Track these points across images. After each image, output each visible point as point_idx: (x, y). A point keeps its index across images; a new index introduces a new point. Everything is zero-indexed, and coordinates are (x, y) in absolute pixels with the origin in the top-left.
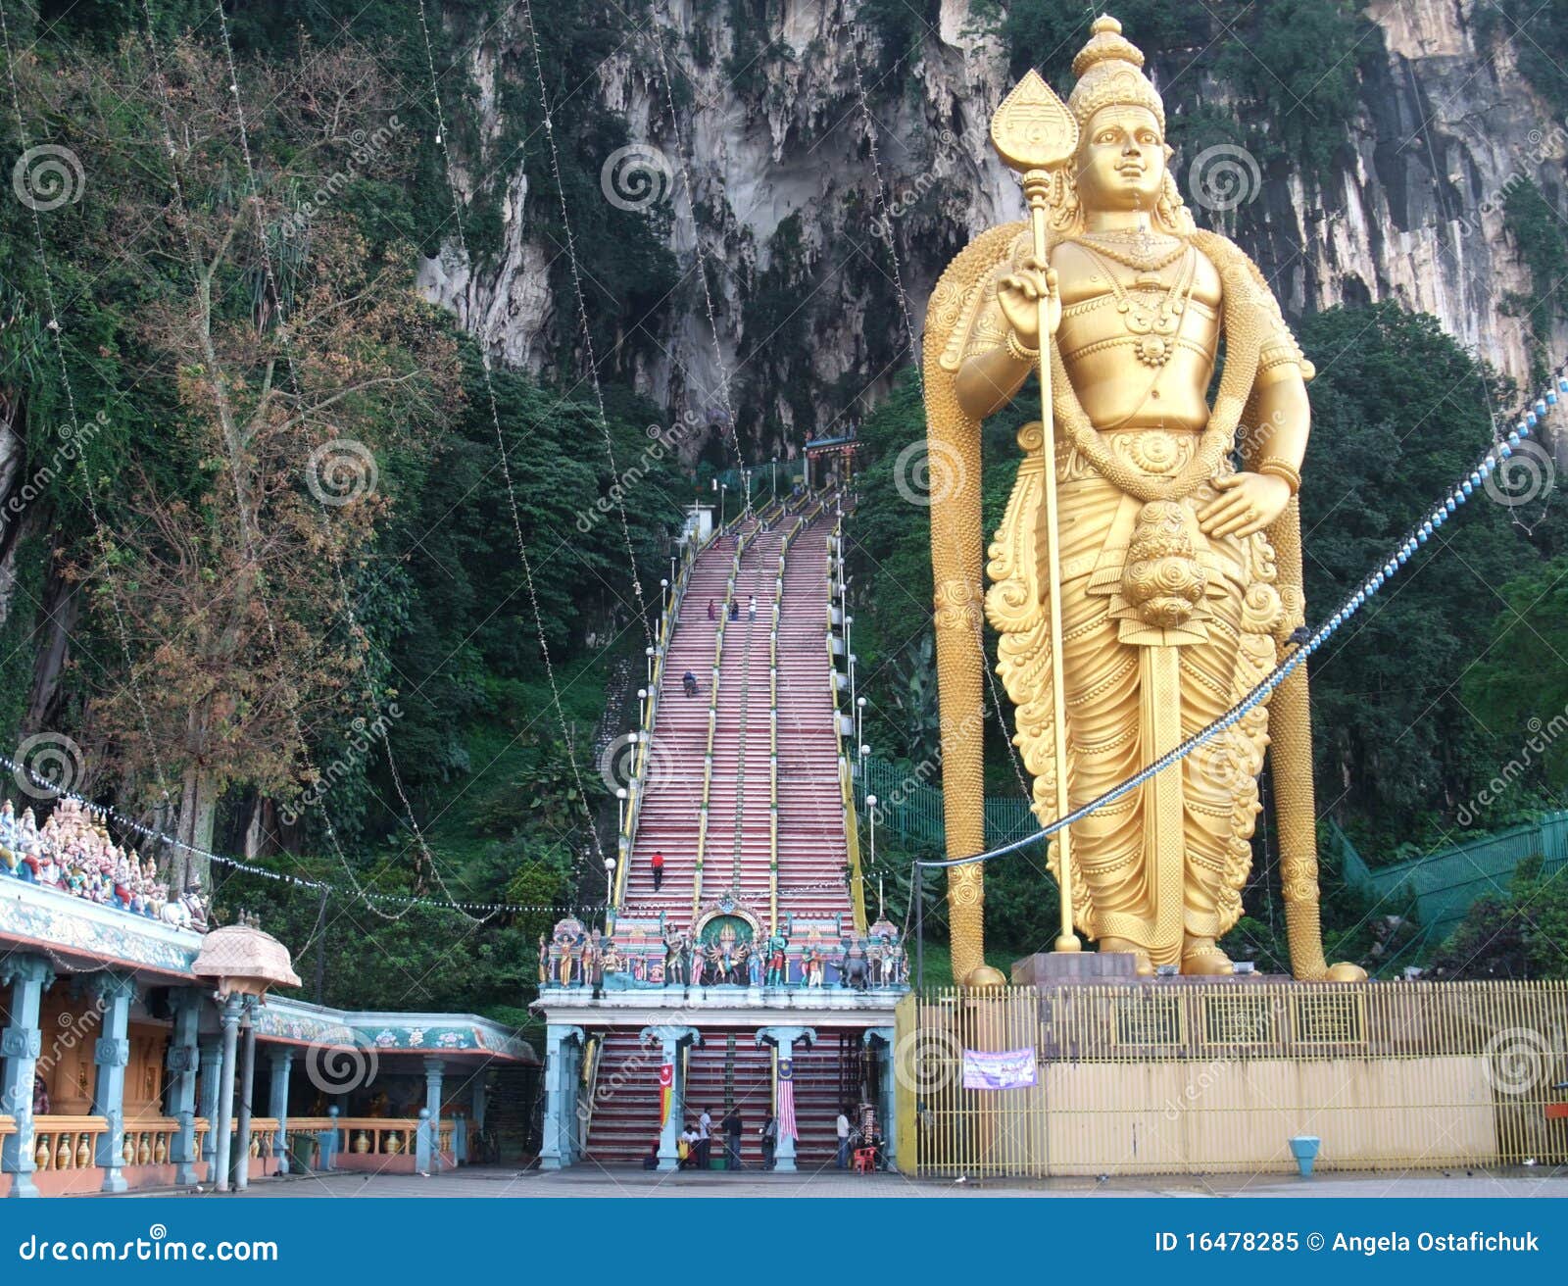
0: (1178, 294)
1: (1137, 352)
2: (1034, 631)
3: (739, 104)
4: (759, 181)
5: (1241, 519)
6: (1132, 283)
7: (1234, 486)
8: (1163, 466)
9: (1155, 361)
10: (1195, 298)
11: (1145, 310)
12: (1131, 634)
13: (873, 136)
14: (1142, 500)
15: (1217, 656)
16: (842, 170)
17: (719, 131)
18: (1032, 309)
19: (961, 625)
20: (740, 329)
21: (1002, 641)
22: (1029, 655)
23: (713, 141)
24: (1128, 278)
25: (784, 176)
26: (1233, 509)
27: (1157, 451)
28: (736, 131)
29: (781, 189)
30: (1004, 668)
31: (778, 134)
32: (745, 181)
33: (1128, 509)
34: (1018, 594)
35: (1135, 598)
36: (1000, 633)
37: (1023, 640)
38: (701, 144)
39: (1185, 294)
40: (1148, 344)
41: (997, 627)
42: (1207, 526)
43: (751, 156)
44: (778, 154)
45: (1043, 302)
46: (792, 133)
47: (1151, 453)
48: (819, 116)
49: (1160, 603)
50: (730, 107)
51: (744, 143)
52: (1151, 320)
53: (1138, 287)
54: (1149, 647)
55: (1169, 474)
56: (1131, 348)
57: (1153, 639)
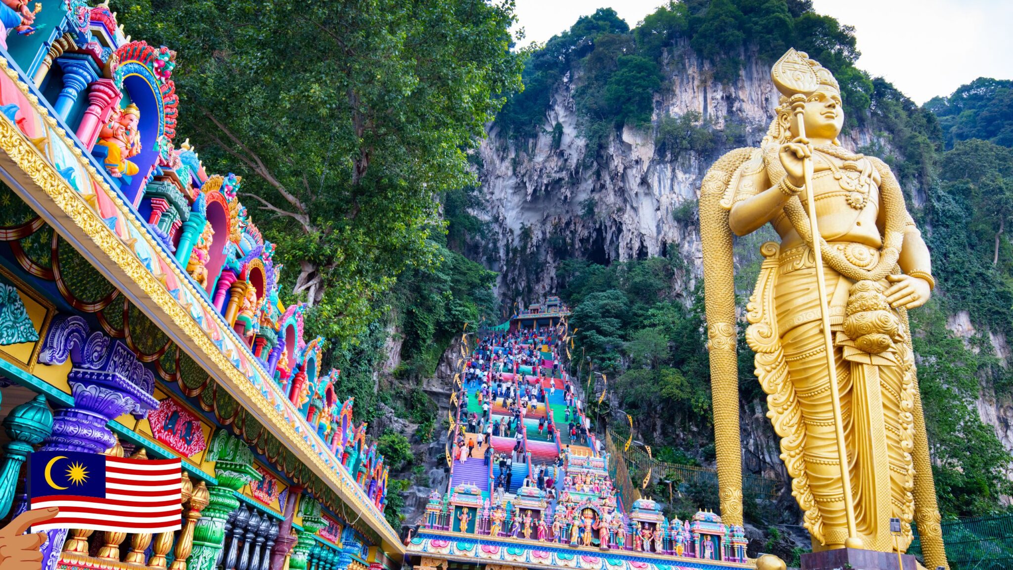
0: (867, 174)
1: (847, 200)
2: (777, 353)
3: (514, 177)
4: (518, 210)
5: (909, 298)
6: (841, 165)
7: (899, 281)
8: (862, 263)
9: (858, 206)
10: (872, 179)
11: (850, 180)
12: (849, 354)
13: (569, 195)
14: (852, 279)
15: (896, 376)
16: (553, 210)
17: (505, 187)
18: (800, 163)
19: (727, 347)
21: (757, 356)
22: (774, 366)
23: (502, 191)
24: (839, 163)
25: (529, 209)
26: (904, 292)
27: (861, 254)
28: (512, 188)
29: (528, 214)
30: (759, 372)
31: (530, 190)
32: (513, 209)
33: (843, 285)
34: (765, 330)
35: (854, 334)
36: (756, 352)
37: (772, 358)
38: (497, 192)
39: (869, 176)
40: (855, 196)
41: (754, 349)
42: (890, 299)
43: (516, 199)
44: (529, 198)
45: (806, 160)
46: (535, 191)
47: (857, 255)
48: (547, 185)
49: (875, 337)
50: (510, 178)
51: (515, 193)
52: (854, 185)
53: (845, 168)
54: (862, 364)
55: (867, 268)
56: (845, 198)
57: (865, 359)
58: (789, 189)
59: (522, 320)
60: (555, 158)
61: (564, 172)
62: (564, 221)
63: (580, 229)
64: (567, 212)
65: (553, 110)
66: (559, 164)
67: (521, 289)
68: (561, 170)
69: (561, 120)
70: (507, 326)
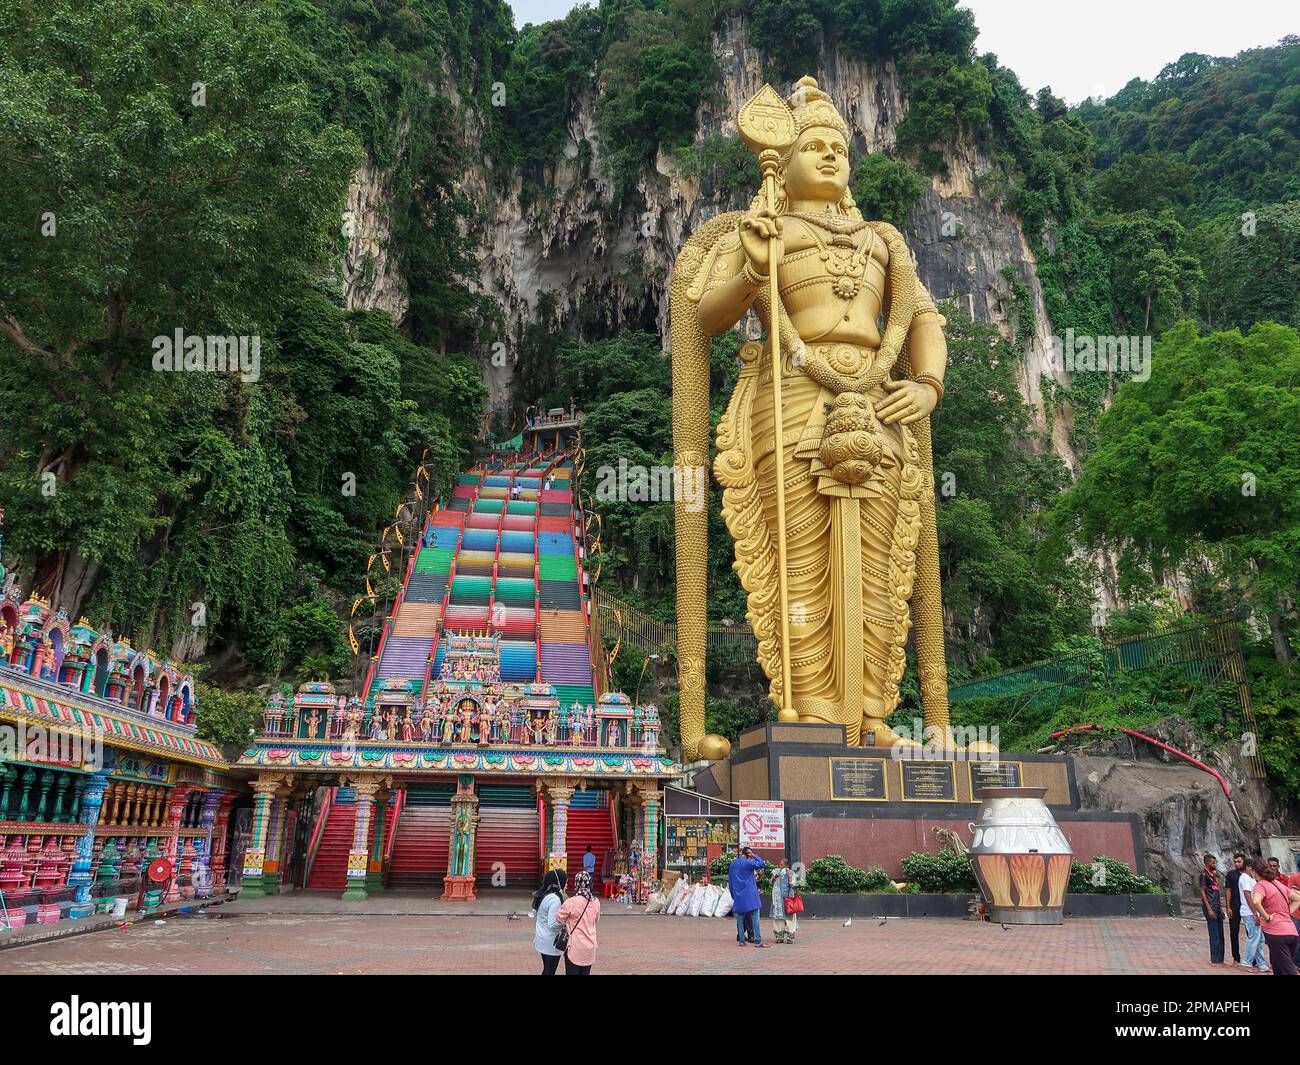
0: (863, 251)
1: (833, 288)
2: (750, 487)
3: (523, 222)
4: (533, 270)
5: (905, 411)
6: (831, 241)
7: (897, 389)
8: (851, 369)
9: (847, 295)
10: (874, 256)
11: (840, 260)
12: (825, 486)
13: (604, 246)
14: (834, 390)
15: (885, 508)
16: (583, 268)
17: (512, 237)
18: (765, 245)
20: (516, 357)
21: (726, 493)
22: (745, 503)
23: (507, 243)
24: (828, 237)
25: (548, 269)
26: (899, 403)
27: (848, 358)
28: (522, 238)
29: (546, 277)
31: (547, 241)
32: (525, 269)
33: (824, 398)
34: (737, 457)
35: (830, 461)
36: (725, 488)
37: (742, 494)
38: (498, 245)
39: (867, 253)
41: (722, 483)
42: (880, 414)
43: (529, 255)
44: (546, 253)
45: (773, 241)
46: (555, 242)
47: (843, 360)
48: (572, 233)
49: (852, 464)
50: (518, 223)
51: (525, 246)
52: (844, 266)
53: (835, 244)
54: (840, 498)
55: (855, 375)
56: (830, 285)
57: (842, 492)
58: (755, 279)
59: (540, 433)
60: (582, 193)
61: (597, 213)
62: (600, 283)
63: (623, 295)
64: (605, 270)
65: (577, 119)
66: (589, 201)
67: (541, 385)
68: (591, 209)
69: (588, 135)
70: (518, 441)
